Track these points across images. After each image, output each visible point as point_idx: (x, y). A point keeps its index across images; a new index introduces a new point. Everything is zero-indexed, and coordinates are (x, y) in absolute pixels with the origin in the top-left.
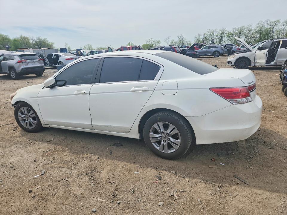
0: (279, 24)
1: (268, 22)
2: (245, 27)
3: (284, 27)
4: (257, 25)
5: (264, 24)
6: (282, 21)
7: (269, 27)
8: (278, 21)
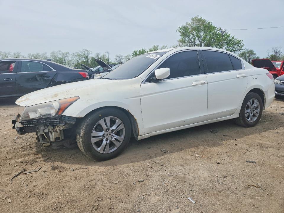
0: (69, 56)
1: (60, 53)
2: (40, 54)
3: (73, 58)
4: (51, 54)
5: (57, 54)
6: (70, 53)
7: (61, 57)
8: (68, 53)
